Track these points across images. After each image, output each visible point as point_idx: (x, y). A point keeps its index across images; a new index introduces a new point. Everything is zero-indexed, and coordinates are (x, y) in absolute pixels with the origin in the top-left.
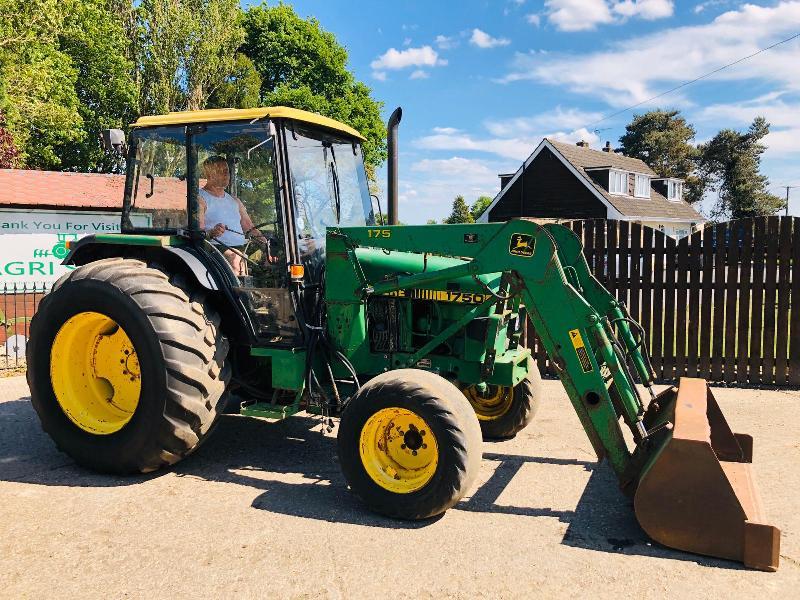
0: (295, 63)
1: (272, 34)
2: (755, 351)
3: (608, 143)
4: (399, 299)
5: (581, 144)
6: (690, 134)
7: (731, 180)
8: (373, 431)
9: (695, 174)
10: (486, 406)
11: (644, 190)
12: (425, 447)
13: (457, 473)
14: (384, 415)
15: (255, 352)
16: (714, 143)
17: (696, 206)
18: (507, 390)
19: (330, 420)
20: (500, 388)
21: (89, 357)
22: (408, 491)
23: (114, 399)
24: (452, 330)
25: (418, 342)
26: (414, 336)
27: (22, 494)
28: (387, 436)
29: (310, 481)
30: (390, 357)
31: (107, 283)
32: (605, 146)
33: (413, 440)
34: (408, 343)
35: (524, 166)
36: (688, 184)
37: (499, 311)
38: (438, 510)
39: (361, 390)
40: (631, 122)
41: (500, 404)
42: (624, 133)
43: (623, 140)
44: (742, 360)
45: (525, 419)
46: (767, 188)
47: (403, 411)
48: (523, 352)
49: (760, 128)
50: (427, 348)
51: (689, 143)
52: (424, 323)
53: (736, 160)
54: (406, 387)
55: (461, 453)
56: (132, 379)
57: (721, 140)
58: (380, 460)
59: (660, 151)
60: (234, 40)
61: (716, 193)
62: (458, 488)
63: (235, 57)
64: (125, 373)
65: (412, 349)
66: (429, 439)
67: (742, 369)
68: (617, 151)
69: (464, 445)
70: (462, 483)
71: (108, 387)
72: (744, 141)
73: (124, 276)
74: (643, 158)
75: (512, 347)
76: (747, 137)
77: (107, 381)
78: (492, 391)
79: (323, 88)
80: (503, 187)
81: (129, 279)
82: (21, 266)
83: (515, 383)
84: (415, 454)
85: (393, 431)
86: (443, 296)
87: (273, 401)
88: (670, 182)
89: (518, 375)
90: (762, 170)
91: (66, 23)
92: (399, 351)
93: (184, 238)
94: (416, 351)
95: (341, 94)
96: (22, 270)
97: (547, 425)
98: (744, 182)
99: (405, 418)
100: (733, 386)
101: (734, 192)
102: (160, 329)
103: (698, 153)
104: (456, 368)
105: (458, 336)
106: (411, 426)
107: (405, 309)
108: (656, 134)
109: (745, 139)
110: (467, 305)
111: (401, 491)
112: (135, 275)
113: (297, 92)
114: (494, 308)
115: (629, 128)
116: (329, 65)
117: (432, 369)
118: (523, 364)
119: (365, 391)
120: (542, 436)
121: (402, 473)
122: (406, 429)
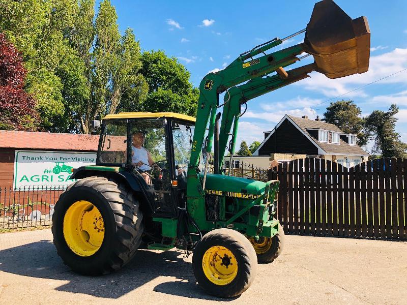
0: (164, 78)
1: (154, 65)
2: (389, 222)
3: (318, 117)
4: (219, 196)
5: (304, 117)
6: (359, 112)
7: (380, 135)
8: (209, 257)
9: (362, 131)
10: (259, 247)
11: (336, 139)
12: (232, 264)
13: (246, 275)
14: (213, 250)
15: (155, 220)
16: (371, 116)
17: (363, 148)
18: (269, 240)
19: (188, 252)
20: (265, 238)
21: (79, 221)
22: (223, 284)
23: (89, 241)
24: (244, 210)
25: (228, 216)
26: (226, 213)
27: (50, 284)
28: (214, 260)
29: (179, 280)
30: (215, 223)
31: (91, 188)
32: (316, 118)
33: (226, 261)
34: (223, 216)
35: (276, 128)
36: (359, 136)
37: (265, 203)
38: (237, 294)
39: (203, 238)
40: (329, 105)
41: (265, 246)
42: (326, 111)
43: (325, 114)
44: (383, 227)
45: (277, 253)
46: (400, 139)
47: (222, 247)
48: (276, 222)
49: (394, 109)
50: (232, 219)
51: (359, 116)
52: (231, 208)
53: (382, 125)
54: (223, 236)
55: (248, 266)
56: (98, 231)
57: (375, 115)
58: (211, 270)
59: (344, 120)
60: (136, 67)
61: (374, 141)
62: (247, 282)
63: (137, 75)
64: (95, 228)
65: (225, 219)
66: (234, 261)
67: (383, 231)
68: (322, 120)
69: (249, 262)
70: (249, 280)
71: (87, 235)
72: (386, 116)
73: (99, 184)
74: (336, 124)
75: (271, 219)
76: (388, 114)
77: (86, 232)
78: (261, 240)
79: (178, 91)
80: (265, 138)
81: (101, 186)
82: (38, 177)
83: (272, 236)
84: (227, 267)
85: (217, 257)
86: (239, 195)
87: (162, 243)
88: (349, 136)
89: (274, 232)
90: (396, 130)
91: (61, 62)
92: (219, 220)
93: (125, 168)
94: (227, 220)
95: (186, 93)
96: (39, 179)
97: (287, 256)
98: (388, 136)
99: (223, 251)
100: (379, 239)
101: (383, 140)
102: (114, 208)
103: (363, 121)
104: (245, 229)
105: (246, 214)
106: (225, 255)
107: (222, 201)
108: (341, 112)
109: (386, 114)
110: (250, 200)
111: (221, 284)
112: (103, 184)
113: (166, 92)
114: (262, 201)
115: (328, 109)
116: (181, 80)
117: (234, 229)
118: (276, 227)
119: (205, 238)
120: (285, 261)
121: (221, 276)
122: (223, 256)
